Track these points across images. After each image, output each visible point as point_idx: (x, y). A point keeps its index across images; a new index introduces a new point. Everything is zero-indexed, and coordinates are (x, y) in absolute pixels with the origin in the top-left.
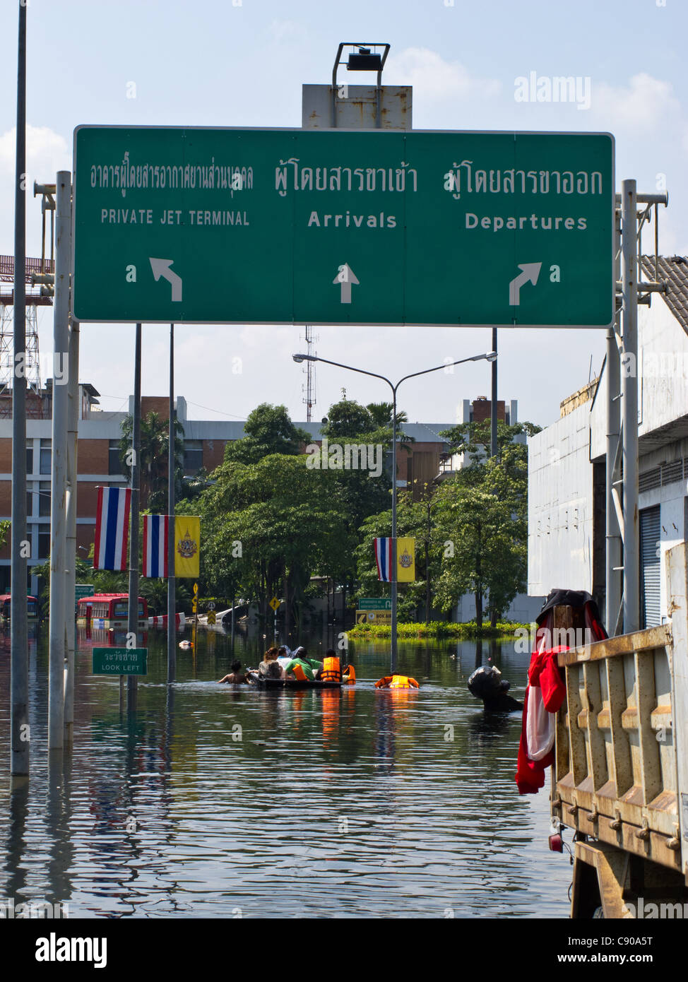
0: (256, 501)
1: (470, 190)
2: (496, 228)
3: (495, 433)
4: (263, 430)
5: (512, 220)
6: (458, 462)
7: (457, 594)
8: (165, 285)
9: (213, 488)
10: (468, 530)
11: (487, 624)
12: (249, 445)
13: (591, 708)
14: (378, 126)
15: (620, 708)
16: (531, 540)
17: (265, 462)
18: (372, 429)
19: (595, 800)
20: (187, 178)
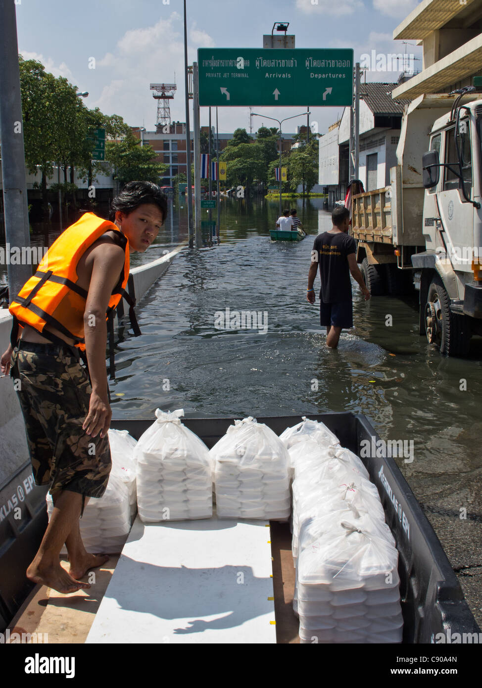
0: (237, 158)
1: (312, 66)
2: (319, 77)
3: (308, 137)
4: (239, 136)
5: (324, 75)
6: (297, 145)
7: (297, 185)
8: (225, 95)
9: (224, 154)
10: (300, 166)
11: (306, 193)
12: (235, 141)
13: (365, 208)
14: (285, 47)
15: (374, 207)
16: (320, 168)
17: (240, 146)
18: (271, 136)
19: (365, 231)
20: (230, 63)
